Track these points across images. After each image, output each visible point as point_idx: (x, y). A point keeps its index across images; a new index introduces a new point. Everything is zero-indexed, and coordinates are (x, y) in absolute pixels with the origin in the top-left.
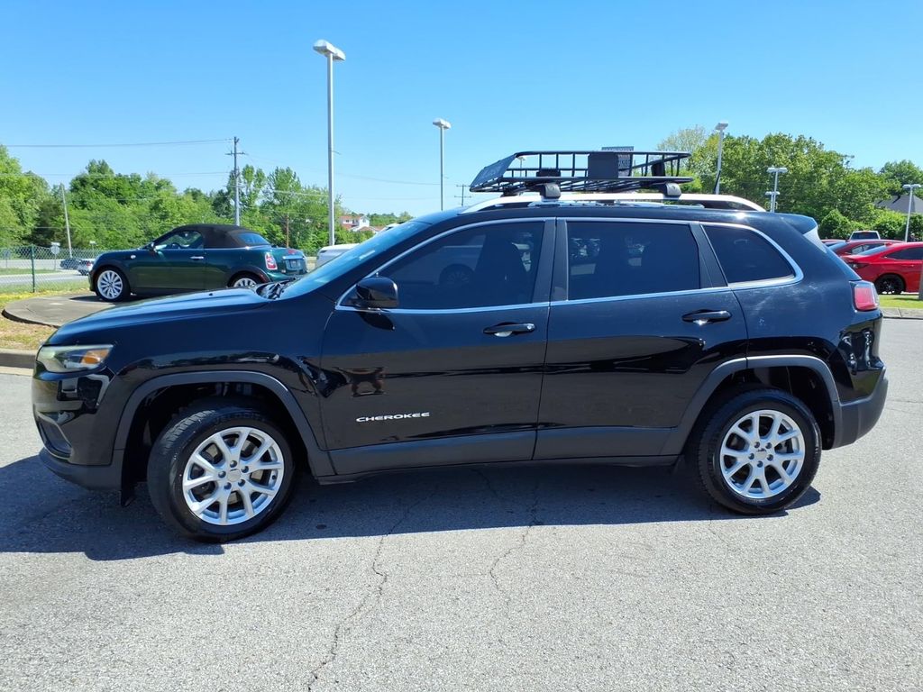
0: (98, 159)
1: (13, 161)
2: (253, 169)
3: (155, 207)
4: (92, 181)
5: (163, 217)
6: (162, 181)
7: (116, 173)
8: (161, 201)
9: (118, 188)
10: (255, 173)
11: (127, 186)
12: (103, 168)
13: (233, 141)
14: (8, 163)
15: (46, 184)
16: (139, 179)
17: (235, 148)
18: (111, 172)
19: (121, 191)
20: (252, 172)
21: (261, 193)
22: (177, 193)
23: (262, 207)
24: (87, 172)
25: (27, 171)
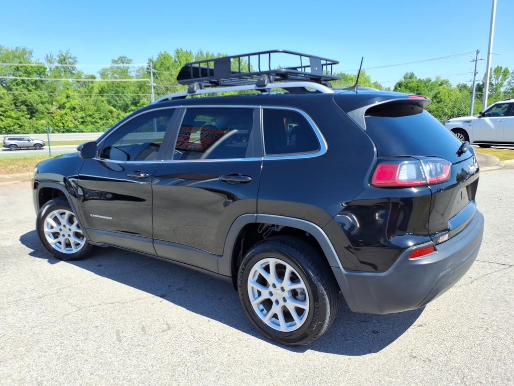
0: (410, 72)
1: (368, 77)
2: (501, 68)
3: (435, 97)
4: (404, 84)
5: (438, 102)
6: (444, 80)
7: (418, 78)
8: (439, 93)
9: (418, 87)
10: (503, 71)
11: (423, 85)
12: (412, 76)
13: (476, 52)
14: (365, 79)
15: (382, 87)
16: (430, 81)
17: (477, 58)
18: (416, 78)
19: (419, 88)
20: (501, 70)
21: (505, 83)
22: (452, 87)
23: (505, 92)
24: (403, 79)
25: (375, 81)
